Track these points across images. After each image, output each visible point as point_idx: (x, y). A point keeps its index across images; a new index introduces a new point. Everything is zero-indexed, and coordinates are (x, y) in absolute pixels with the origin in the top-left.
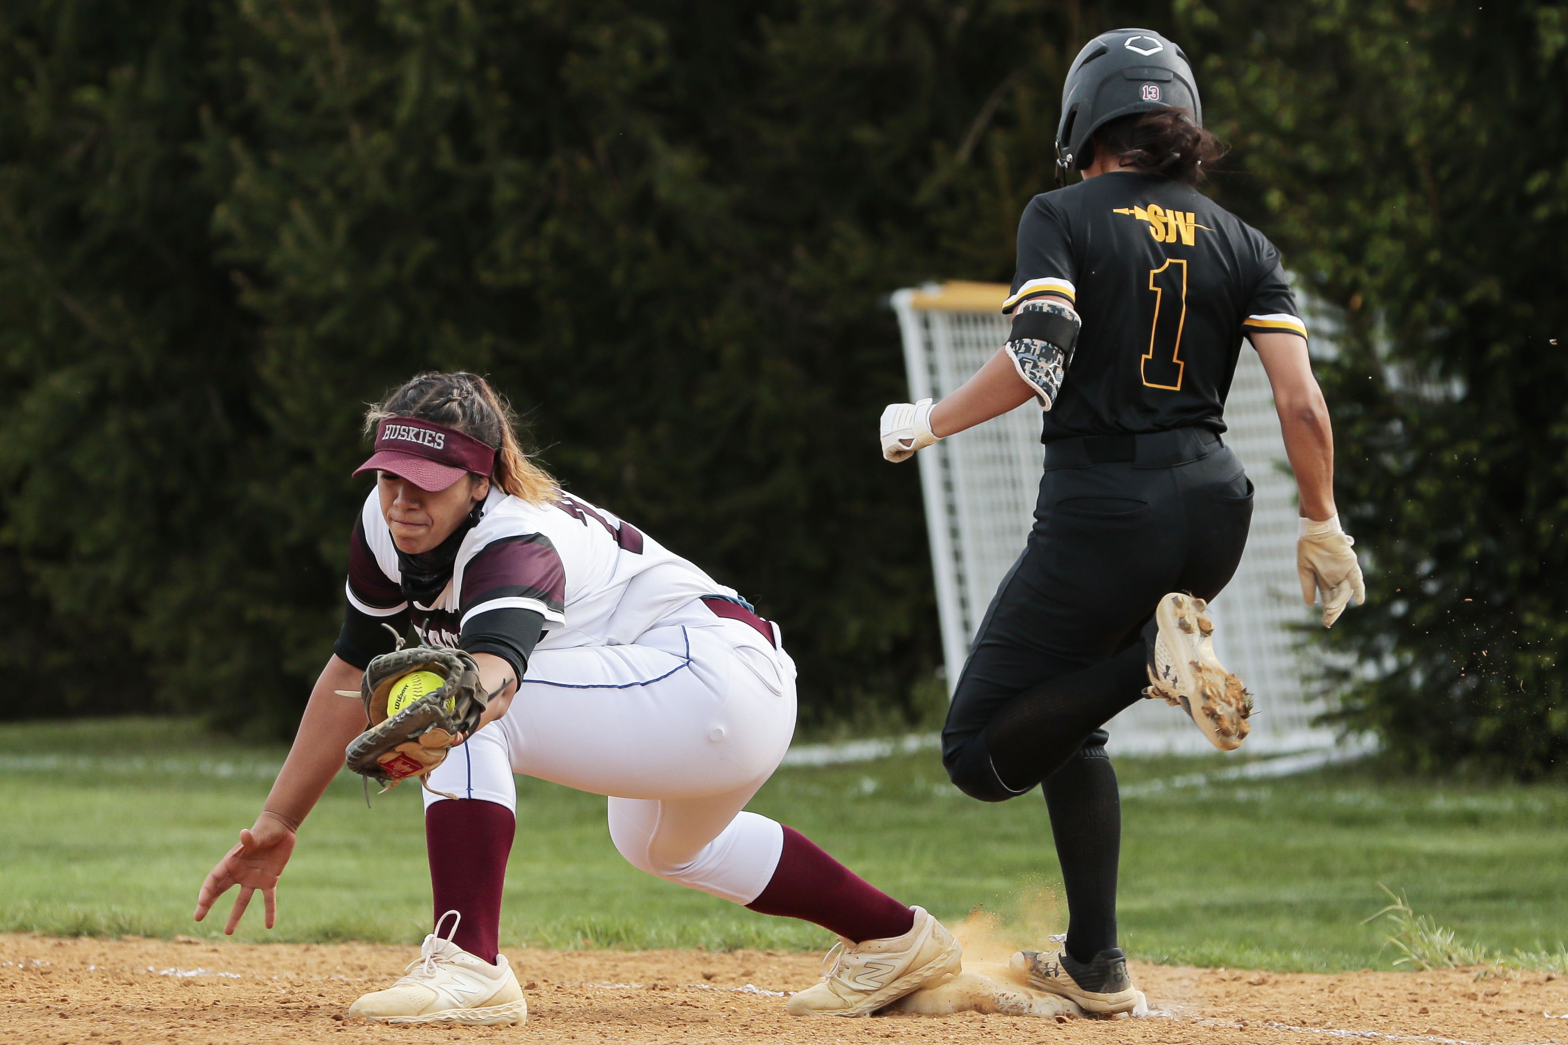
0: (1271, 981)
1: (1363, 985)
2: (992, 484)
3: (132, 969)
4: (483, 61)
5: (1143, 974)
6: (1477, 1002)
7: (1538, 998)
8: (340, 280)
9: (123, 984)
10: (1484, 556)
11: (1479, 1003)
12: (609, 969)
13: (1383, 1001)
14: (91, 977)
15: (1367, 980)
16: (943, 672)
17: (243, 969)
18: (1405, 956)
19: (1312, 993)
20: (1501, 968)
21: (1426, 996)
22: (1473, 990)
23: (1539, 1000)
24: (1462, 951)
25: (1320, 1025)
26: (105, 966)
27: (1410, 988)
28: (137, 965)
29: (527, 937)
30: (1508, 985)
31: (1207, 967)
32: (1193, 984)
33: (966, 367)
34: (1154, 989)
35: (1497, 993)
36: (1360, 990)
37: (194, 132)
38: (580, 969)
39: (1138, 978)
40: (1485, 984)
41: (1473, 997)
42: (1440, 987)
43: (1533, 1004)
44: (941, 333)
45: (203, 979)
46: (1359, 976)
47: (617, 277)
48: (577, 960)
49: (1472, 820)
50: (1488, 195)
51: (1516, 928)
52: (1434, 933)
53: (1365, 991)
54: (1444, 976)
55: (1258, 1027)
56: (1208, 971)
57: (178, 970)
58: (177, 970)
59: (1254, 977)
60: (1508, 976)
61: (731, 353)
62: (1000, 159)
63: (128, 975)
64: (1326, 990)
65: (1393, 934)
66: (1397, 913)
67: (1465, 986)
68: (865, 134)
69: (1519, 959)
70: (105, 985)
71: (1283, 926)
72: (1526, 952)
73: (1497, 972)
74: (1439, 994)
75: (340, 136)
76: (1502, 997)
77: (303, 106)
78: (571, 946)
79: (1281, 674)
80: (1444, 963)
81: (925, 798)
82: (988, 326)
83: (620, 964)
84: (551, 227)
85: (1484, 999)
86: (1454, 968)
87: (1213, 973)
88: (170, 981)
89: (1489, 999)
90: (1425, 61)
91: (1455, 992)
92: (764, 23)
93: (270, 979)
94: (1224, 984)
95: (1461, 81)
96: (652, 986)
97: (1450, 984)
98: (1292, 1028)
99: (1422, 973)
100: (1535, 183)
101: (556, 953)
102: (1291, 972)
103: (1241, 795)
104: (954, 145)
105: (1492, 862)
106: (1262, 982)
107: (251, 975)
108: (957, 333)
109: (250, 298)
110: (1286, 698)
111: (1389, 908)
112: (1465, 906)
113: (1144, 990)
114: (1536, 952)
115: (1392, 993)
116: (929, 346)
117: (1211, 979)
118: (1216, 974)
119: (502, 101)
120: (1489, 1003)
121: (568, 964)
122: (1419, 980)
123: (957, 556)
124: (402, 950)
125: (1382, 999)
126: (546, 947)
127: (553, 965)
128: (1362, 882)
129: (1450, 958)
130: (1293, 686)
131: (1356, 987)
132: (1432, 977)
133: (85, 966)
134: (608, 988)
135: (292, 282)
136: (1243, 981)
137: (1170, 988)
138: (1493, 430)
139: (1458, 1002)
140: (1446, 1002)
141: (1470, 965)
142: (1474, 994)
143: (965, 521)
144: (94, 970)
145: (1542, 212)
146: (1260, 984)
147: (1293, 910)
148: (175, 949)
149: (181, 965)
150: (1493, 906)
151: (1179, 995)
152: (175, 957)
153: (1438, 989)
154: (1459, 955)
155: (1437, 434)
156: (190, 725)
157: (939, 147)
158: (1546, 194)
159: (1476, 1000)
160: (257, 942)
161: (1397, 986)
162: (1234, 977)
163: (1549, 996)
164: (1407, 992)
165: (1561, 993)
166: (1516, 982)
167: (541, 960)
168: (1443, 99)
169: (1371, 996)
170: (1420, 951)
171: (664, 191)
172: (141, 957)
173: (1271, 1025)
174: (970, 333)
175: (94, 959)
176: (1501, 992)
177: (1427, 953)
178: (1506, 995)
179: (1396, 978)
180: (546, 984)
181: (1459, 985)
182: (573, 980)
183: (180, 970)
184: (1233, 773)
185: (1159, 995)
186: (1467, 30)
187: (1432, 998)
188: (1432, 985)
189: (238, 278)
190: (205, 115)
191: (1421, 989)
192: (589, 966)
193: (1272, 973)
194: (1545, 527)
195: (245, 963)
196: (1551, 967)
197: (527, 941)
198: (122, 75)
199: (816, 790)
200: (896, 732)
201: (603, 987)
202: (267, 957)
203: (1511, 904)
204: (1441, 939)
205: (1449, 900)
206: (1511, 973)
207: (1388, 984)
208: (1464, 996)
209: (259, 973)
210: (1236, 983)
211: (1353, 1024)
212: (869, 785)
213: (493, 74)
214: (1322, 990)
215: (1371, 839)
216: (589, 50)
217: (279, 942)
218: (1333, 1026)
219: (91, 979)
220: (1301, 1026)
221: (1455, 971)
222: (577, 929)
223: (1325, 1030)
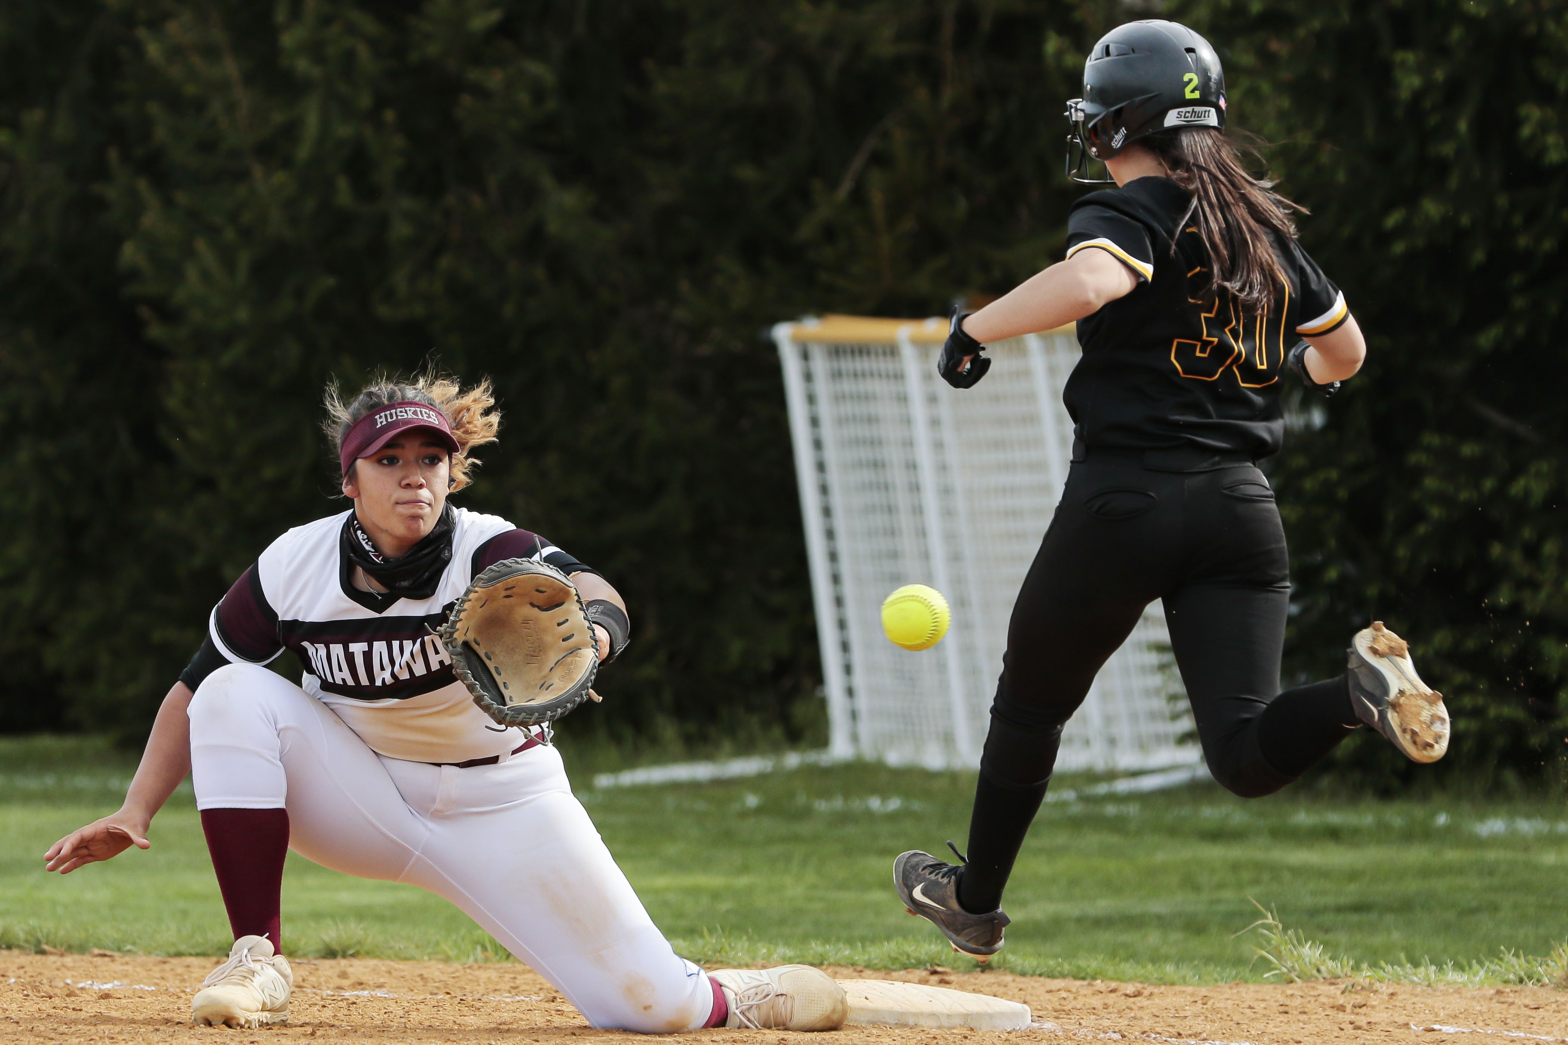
0: (1146, 993)
1: (1235, 997)
2: (870, 510)
3: (51, 982)
4: (381, 102)
5: (1021, 986)
6: (1346, 1013)
7: (1404, 1010)
8: (243, 314)
9: (43, 997)
10: (1343, 579)
11: (1348, 1014)
12: (509, 981)
13: (1254, 1012)
14: (12, 990)
15: (1238, 992)
16: (822, 691)
17: (158, 981)
18: (1275, 969)
19: (1186, 1005)
20: (1368, 980)
21: (1296, 1007)
22: (1341, 1002)
23: (1405, 1012)
24: (1330, 964)
25: (1196, 1037)
26: (25, 979)
27: (1281, 999)
28: (55, 978)
29: (429, 950)
30: (1375, 997)
31: (1084, 979)
32: (1072, 996)
33: (844, 397)
34: (1034, 1001)
35: (1364, 1005)
36: (1232, 1002)
37: (102, 173)
38: (481, 982)
39: (1018, 990)
40: (1353, 996)
41: (1341, 1008)
42: (1309, 999)
43: (1400, 1015)
44: (820, 364)
45: (119, 991)
46: (1231, 988)
47: (509, 310)
48: (477, 973)
49: (1334, 834)
50: (1346, 232)
51: (1378, 940)
52: (1303, 947)
53: (1237, 1002)
54: (1313, 988)
55: (1136, 1038)
56: (1085, 983)
57: (95, 983)
58: (93, 982)
59: (1130, 989)
60: (1374, 988)
61: (618, 383)
62: (877, 198)
63: (46, 988)
64: (1200, 1002)
65: (1262, 948)
66: (1269, 928)
67: (1334, 998)
68: (747, 173)
69: (1384, 971)
70: (26, 998)
71: (1153, 938)
72: (1392, 965)
73: (1363, 984)
74: (1309, 1006)
75: (242, 175)
76: (1369, 1008)
77: (207, 146)
78: (472, 959)
79: (1148, 693)
80: (1312, 976)
81: (806, 813)
82: (865, 358)
83: (518, 977)
84: (445, 262)
85: (1353, 1010)
86: (1322, 980)
87: (1090, 985)
88: (88, 994)
89: (1357, 1010)
90: (1286, 103)
91: (1324, 1004)
92: (649, 65)
93: (184, 992)
94: (1101, 996)
95: (1320, 123)
96: (552, 998)
97: (1319, 995)
98: (1169, 1039)
99: (1292, 985)
100: (1392, 220)
101: (457, 965)
102: (1165, 984)
103: (1110, 810)
104: (833, 185)
105: (1353, 875)
106: (1138, 994)
107: (165, 988)
108: (835, 364)
109: (156, 331)
110: (1153, 716)
111: (1260, 922)
112: (1328, 919)
113: (1025, 1002)
114: (1400, 965)
115: (1263, 1005)
116: (808, 377)
117: (1088, 991)
118: (1093, 985)
119: (399, 142)
120: (1357, 1014)
121: (470, 977)
122: (1289, 992)
123: (836, 579)
124: (309, 963)
125: (1253, 1010)
126: (447, 960)
127: (453, 978)
128: (1228, 894)
129: (1319, 971)
130: (1159, 704)
131: (1228, 999)
132: (1301, 988)
133: (6, 978)
134: (508, 1000)
135: (196, 316)
136: (1119, 993)
137: (1049, 1000)
138: (1351, 458)
139: (1327, 1013)
140: (1316, 1013)
141: (1339, 977)
142: (1342, 1006)
143: (843, 545)
144: (14, 983)
145: (1399, 248)
146: (1135, 996)
147: (1163, 922)
148: (91, 963)
149: (97, 977)
150: (1355, 918)
151: (1059, 1007)
152: (91, 970)
153: (1307, 1000)
154: (1327, 968)
155: (1299, 461)
156: (98, 742)
157: (817, 186)
158: (1401, 231)
159: (1345, 1011)
160: (170, 955)
161: (1268, 998)
162: (1110, 989)
163: (1414, 1008)
164: (1278, 1004)
165: (1426, 1005)
166: (1382, 993)
167: (443, 973)
168: (1304, 139)
169: (1243, 1008)
170: (1289, 964)
171: (553, 227)
172: (58, 969)
173: (1148, 1036)
174: (847, 364)
175: (14, 972)
176: (1368, 1004)
177: (1296, 966)
178: (1373, 1007)
179: (1267, 990)
180: (449, 996)
181: (1328, 997)
182: (475, 993)
183: (97, 982)
184: (1102, 789)
185: (1039, 1007)
186: (1326, 73)
187: (1302, 1010)
188: (1302, 997)
189: (144, 312)
190: (113, 155)
191: (1291, 1001)
192: (489, 978)
193: (1146, 985)
194: (1402, 552)
195: (158, 975)
196: (1415, 979)
197: (429, 954)
198: (33, 117)
199: (700, 806)
200: (776, 749)
201: (503, 999)
202: (180, 970)
203: (1373, 916)
204: (1311, 953)
205: (1314, 912)
206: (1377, 985)
207: (1260, 996)
208: (1333, 1007)
209: (173, 985)
210: (1112, 995)
211: (1227, 1035)
212: (752, 801)
213: (389, 115)
214: (1196, 1002)
215: (1235, 852)
216: (481, 92)
217: (191, 955)
218: (1208, 1037)
219: (12, 992)
220: (1177, 1038)
221: (1324, 983)
222: (477, 942)
223: (1200, 1042)
